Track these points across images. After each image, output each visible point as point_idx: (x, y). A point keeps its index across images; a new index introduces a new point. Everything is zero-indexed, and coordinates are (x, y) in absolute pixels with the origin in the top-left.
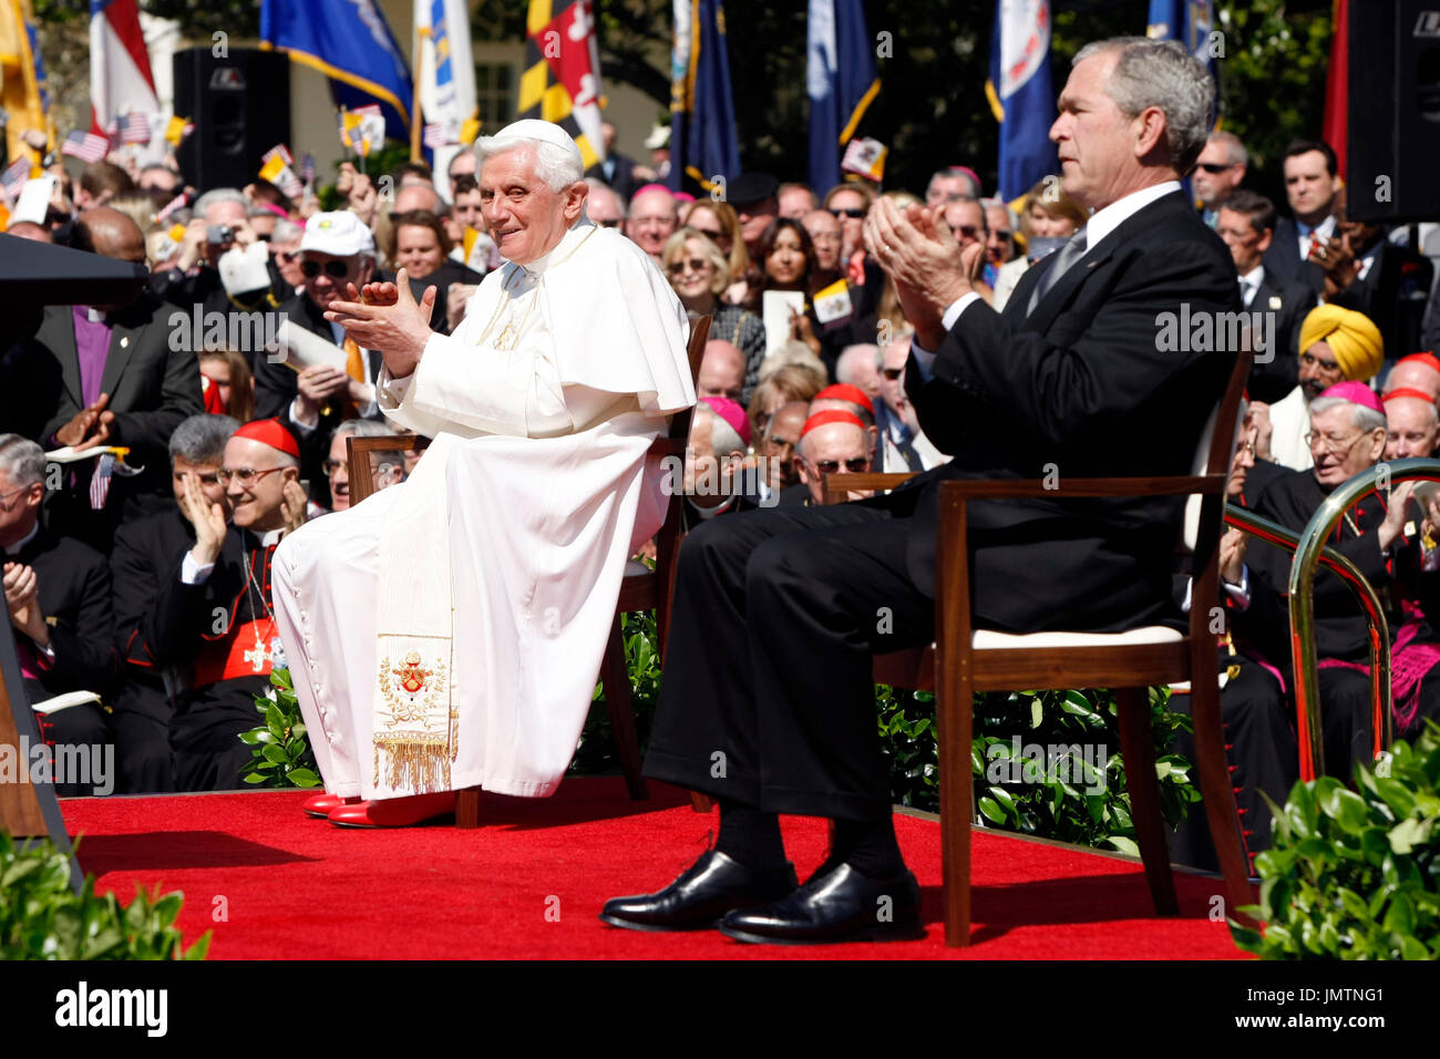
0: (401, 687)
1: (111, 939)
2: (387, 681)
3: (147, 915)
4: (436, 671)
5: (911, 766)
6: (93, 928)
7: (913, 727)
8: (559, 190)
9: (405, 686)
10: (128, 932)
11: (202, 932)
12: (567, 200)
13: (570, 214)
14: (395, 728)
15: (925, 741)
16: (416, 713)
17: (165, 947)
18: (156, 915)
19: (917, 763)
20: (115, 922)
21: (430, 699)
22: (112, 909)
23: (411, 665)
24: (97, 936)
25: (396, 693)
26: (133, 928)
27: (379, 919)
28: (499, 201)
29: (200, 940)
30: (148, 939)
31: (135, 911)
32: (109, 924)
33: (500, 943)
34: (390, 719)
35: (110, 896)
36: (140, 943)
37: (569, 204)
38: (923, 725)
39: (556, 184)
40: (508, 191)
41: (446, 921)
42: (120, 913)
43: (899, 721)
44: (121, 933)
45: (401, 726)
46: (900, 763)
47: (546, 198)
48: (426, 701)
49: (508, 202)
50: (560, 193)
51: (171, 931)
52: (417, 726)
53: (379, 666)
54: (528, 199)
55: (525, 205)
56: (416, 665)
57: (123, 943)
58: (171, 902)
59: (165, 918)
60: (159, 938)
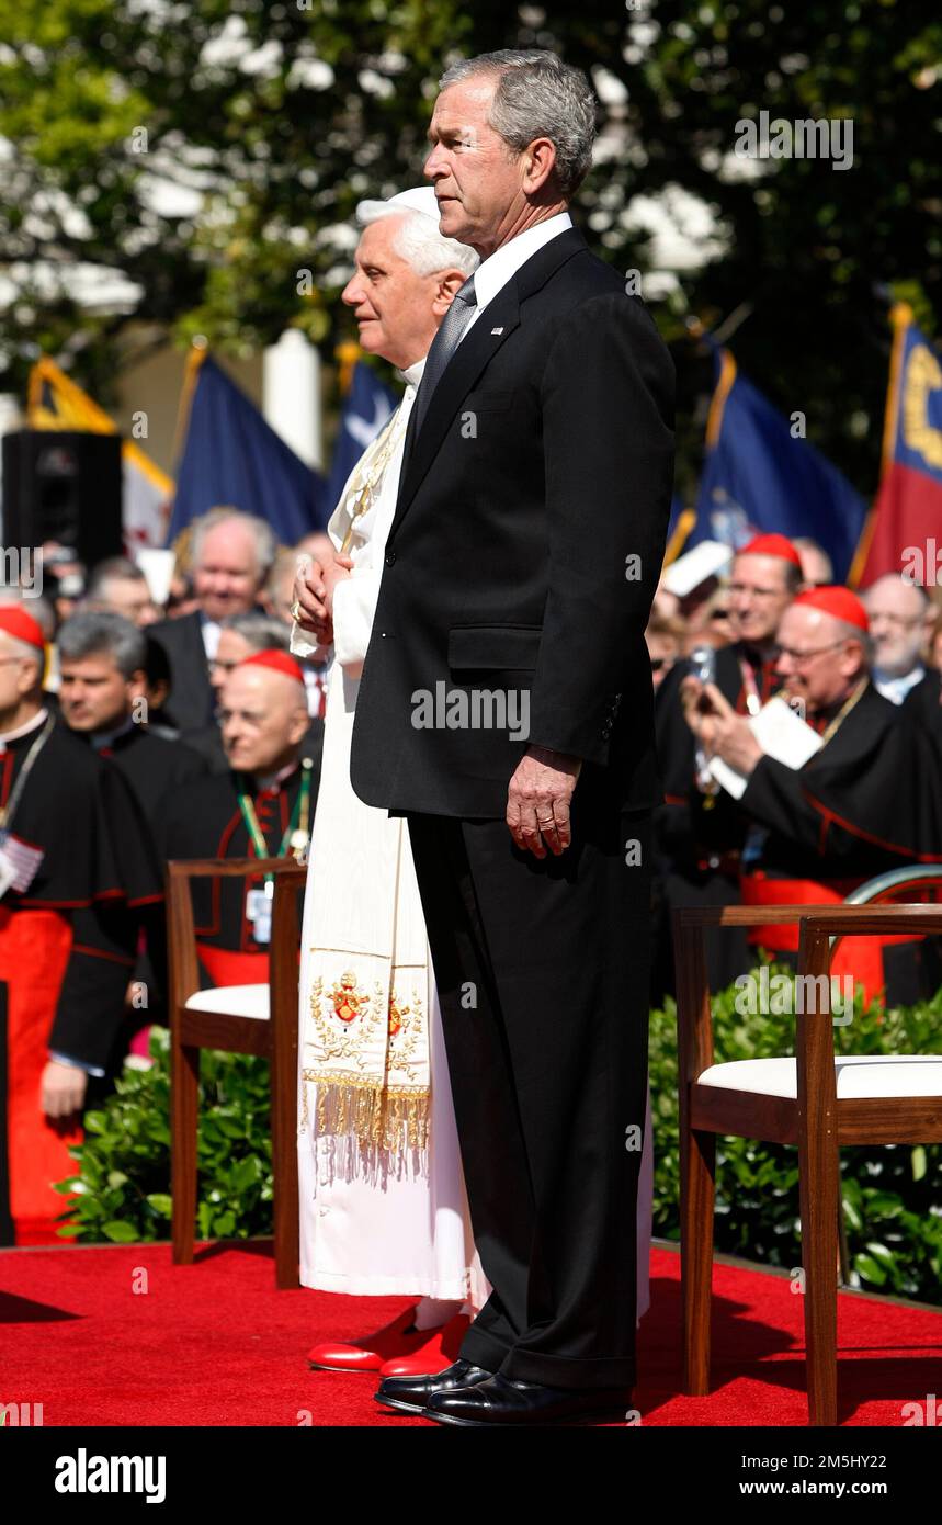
0: (334, 1014)
2: (318, 1006)
4: (373, 997)
5: (782, 1219)
7: (783, 1178)
9: (338, 1012)
14: (326, 1065)
15: (794, 1194)
16: (349, 1047)
19: (786, 1218)
21: (365, 1031)
23: (346, 987)
25: (328, 1022)
34: (321, 1053)
38: (793, 1177)
43: (768, 1172)
45: (334, 1063)
46: (769, 1217)
48: (361, 1032)
52: (349, 1064)
53: (311, 987)
56: (351, 988)
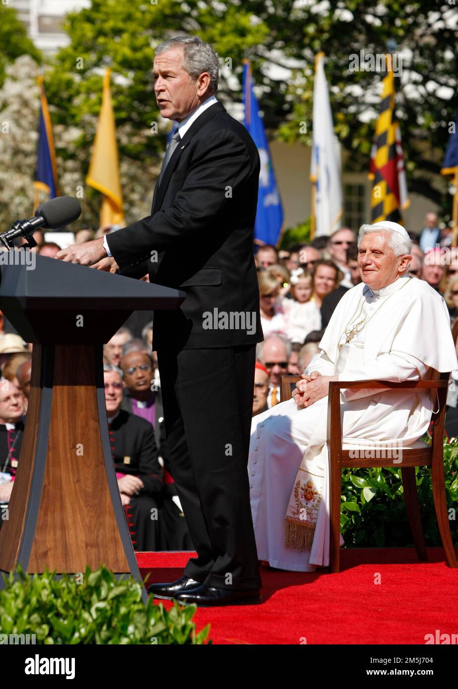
0: (303, 496)
1: (161, 627)
2: (298, 492)
3: (179, 615)
4: (319, 492)
6: (152, 622)
8: (398, 256)
9: (305, 497)
10: (169, 623)
11: (205, 624)
12: (400, 262)
13: (401, 269)
17: (187, 632)
18: (184, 615)
20: (163, 619)
21: (315, 506)
22: (162, 612)
23: (309, 487)
24: (154, 626)
26: (172, 622)
27: (293, 618)
28: (368, 255)
29: (205, 628)
30: (179, 627)
31: (173, 613)
32: (160, 619)
33: (353, 633)
35: (161, 605)
36: (175, 629)
37: (401, 265)
39: (397, 252)
40: (373, 251)
41: (326, 621)
42: (166, 614)
44: (166, 624)
47: (391, 258)
48: (313, 506)
49: (372, 257)
50: (398, 257)
51: (191, 624)
54: (383, 257)
55: (380, 260)
56: (311, 487)
57: (167, 629)
58: (191, 609)
59: (188, 617)
60: (184, 628)
